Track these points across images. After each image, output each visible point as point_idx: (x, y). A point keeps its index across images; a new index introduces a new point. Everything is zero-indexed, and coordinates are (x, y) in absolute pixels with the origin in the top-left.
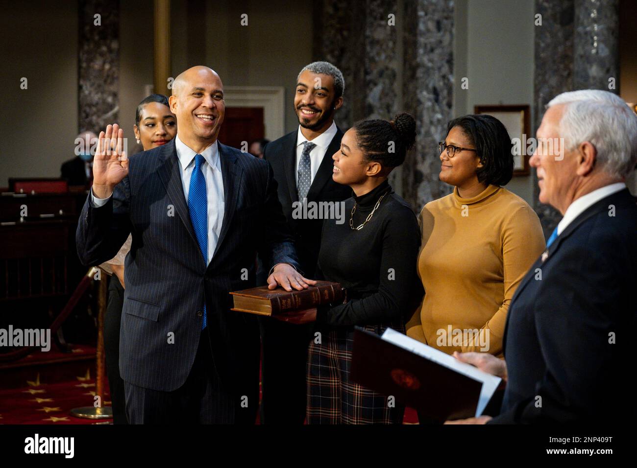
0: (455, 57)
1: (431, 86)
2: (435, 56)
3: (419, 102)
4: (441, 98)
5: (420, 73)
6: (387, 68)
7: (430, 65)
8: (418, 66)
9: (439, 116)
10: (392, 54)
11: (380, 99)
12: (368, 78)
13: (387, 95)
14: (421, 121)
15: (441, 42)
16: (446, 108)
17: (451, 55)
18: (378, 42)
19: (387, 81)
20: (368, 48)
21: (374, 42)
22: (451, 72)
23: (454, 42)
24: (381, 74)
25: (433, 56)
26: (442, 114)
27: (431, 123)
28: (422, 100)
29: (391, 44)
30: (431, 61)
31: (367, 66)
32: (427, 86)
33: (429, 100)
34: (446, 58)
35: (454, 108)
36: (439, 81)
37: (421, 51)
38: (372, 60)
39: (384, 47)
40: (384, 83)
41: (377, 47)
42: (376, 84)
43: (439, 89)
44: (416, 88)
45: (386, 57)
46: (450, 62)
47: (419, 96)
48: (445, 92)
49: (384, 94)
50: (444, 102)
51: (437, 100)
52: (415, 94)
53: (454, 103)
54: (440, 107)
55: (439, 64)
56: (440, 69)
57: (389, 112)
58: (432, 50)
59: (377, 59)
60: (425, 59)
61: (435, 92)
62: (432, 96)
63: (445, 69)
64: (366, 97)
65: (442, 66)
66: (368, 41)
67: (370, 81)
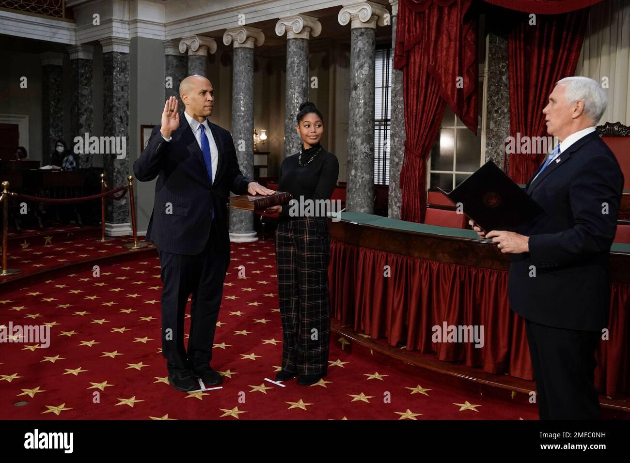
0: (129, 103)
1: (119, 115)
2: (121, 102)
3: (114, 122)
4: (123, 122)
5: (114, 109)
6: (89, 108)
7: (119, 106)
8: (113, 106)
9: (123, 129)
10: (90, 102)
11: (85, 122)
12: (80, 112)
13: (88, 120)
14: (115, 131)
15: (123, 96)
16: (126, 126)
17: (128, 102)
18: (84, 96)
19: (88, 114)
20: (80, 98)
21: (83, 96)
22: (128, 110)
23: (129, 96)
24: (86, 110)
25: (119, 102)
26: (124, 128)
27: (119, 132)
28: (115, 121)
29: (90, 97)
30: (119, 104)
31: (79, 106)
32: (118, 116)
33: (118, 121)
34: (126, 103)
35: (129, 126)
36: (123, 113)
37: (115, 100)
38: (82, 104)
39: (87, 98)
40: (87, 115)
41: (84, 98)
42: (83, 115)
43: (123, 117)
44: (113, 116)
45: (88, 103)
46: (127, 105)
47: (114, 120)
48: (125, 118)
49: (87, 119)
50: (125, 123)
51: (122, 122)
52: (112, 118)
53: (129, 124)
54: (123, 125)
55: (122, 106)
56: (123, 108)
57: (89, 127)
58: (120, 100)
59: (84, 103)
60: (116, 103)
61: (121, 118)
62: (119, 120)
63: (125, 108)
64: (78, 120)
65: (124, 107)
66: (80, 95)
67: (81, 113)
